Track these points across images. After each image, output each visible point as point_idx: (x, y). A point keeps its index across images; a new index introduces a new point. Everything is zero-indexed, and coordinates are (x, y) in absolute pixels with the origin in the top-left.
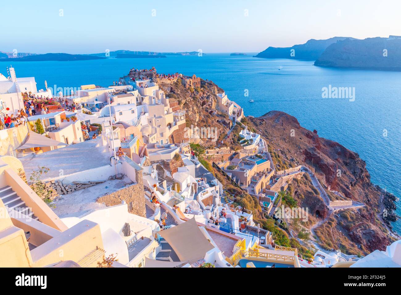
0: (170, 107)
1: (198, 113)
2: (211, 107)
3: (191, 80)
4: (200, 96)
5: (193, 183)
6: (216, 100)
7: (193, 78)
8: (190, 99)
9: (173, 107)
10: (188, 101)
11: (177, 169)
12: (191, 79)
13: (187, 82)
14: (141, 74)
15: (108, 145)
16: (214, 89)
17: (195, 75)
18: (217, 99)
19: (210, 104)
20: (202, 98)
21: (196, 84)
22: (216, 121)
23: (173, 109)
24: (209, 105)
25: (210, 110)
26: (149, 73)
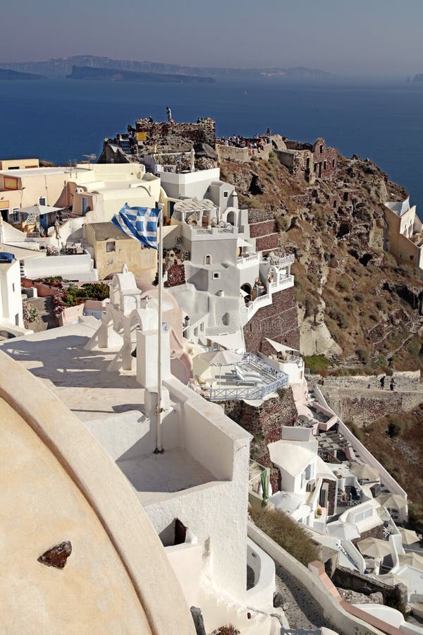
0: (251, 237)
1: (326, 259)
2: (365, 243)
3: (311, 155)
4: (335, 206)
5: (325, 481)
6: (382, 222)
7: (317, 148)
8: (305, 214)
9: (258, 235)
10: (299, 221)
11: (280, 430)
12: (309, 153)
13: (297, 161)
14: (170, 132)
15: (127, 345)
16: (378, 186)
17: (321, 142)
18: (384, 217)
19: (363, 231)
20: (340, 211)
21: (325, 168)
22: (381, 285)
23: (258, 241)
24: (360, 235)
25: (364, 253)
26: (192, 129)
